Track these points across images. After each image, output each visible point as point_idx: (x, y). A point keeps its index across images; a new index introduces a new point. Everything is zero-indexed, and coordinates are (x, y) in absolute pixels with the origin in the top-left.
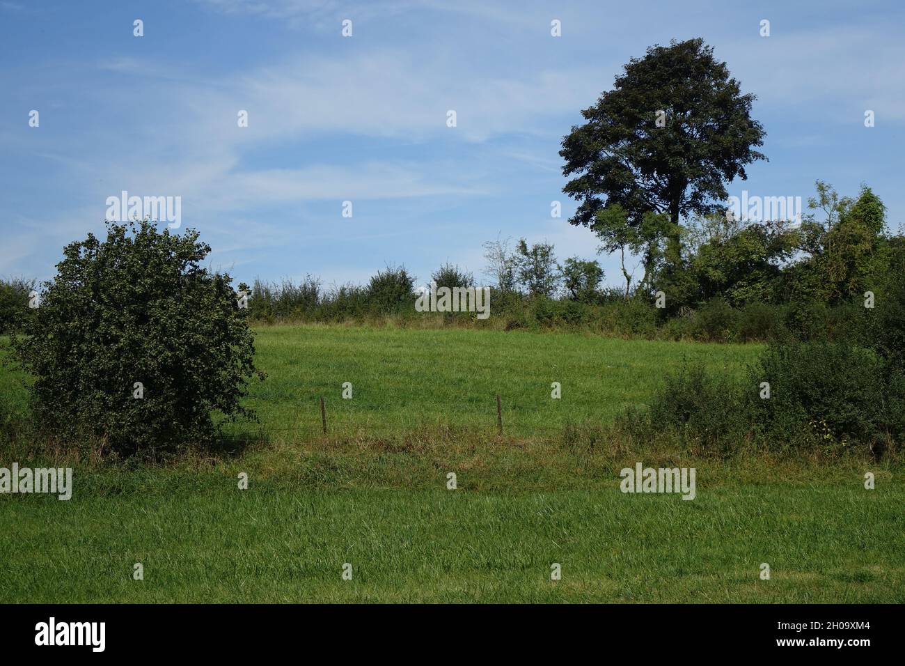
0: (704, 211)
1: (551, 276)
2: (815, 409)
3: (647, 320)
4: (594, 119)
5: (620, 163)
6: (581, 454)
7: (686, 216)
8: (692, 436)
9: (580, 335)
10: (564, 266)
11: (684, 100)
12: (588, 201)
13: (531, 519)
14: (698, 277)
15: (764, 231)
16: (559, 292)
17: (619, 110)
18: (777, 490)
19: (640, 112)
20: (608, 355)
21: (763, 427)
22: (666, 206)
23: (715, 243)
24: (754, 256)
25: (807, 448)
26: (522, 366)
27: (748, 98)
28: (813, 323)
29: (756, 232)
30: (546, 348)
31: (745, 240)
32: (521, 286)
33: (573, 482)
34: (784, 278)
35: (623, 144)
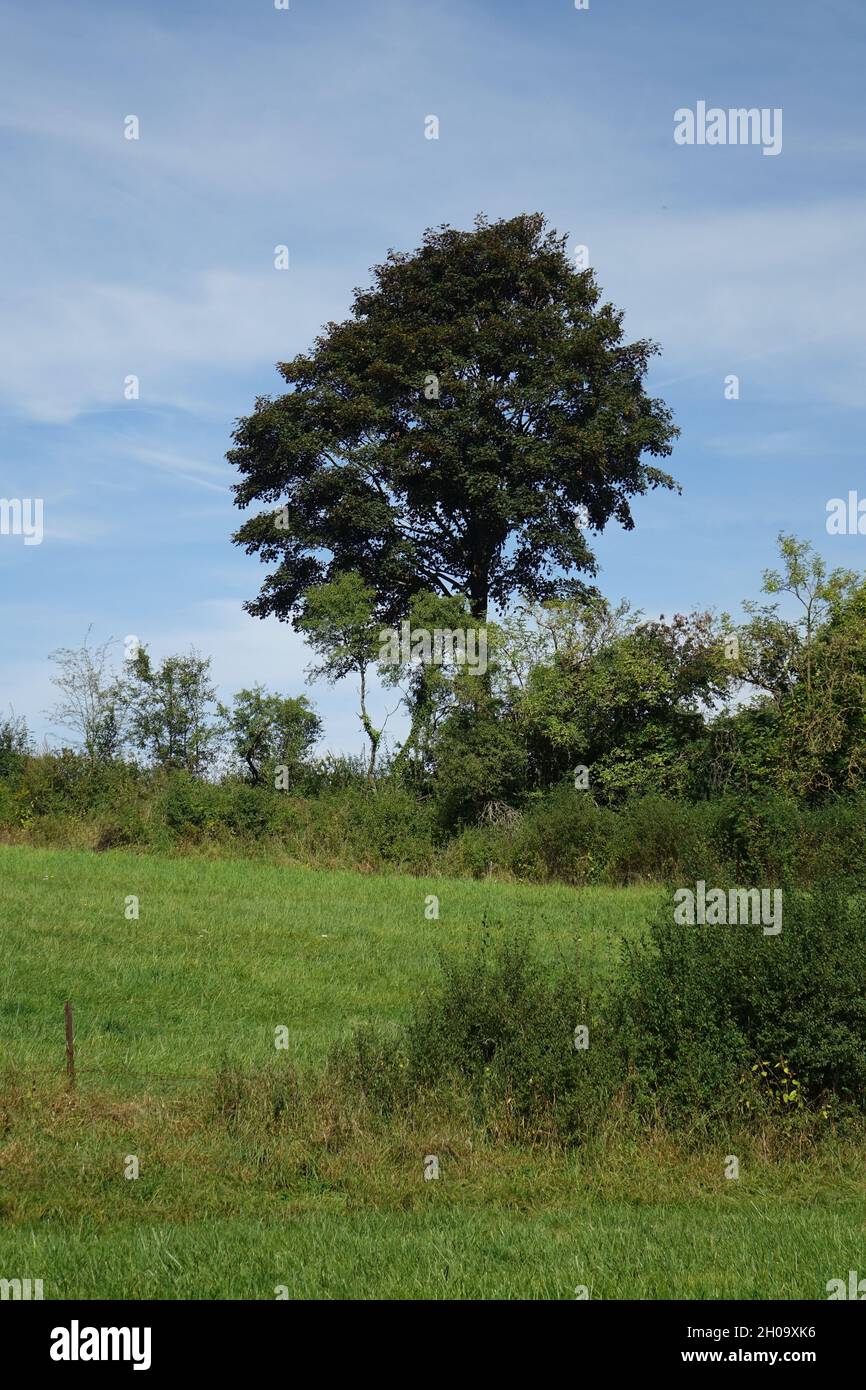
0: (543, 593)
1: (202, 730)
2: (765, 1036)
3: (414, 830)
4: (304, 383)
5: (363, 484)
6: (250, 1138)
7: (502, 604)
8: (499, 1094)
9: (263, 863)
10: (233, 707)
11: (503, 348)
12: (289, 563)
13: (128, 1286)
14: (527, 736)
15: (669, 639)
16: (220, 764)
17: (360, 365)
18: (678, 1216)
19: (407, 372)
20: (323, 908)
21: (653, 1077)
22: (458, 580)
23: (564, 664)
24: (648, 694)
25: (746, 1121)
26: (130, 934)
27: (640, 350)
28: (771, 842)
29: (652, 642)
30: (186, 891)
31: (628, 658)
32: (136, 750)
33: (231, 1199)
34: (712, 743)
35: (370, 440)
